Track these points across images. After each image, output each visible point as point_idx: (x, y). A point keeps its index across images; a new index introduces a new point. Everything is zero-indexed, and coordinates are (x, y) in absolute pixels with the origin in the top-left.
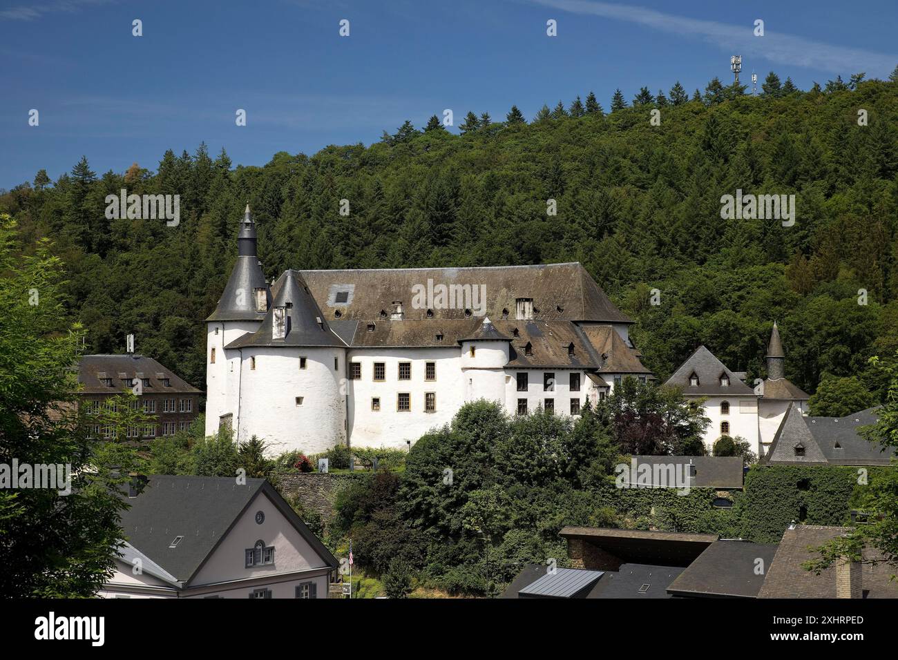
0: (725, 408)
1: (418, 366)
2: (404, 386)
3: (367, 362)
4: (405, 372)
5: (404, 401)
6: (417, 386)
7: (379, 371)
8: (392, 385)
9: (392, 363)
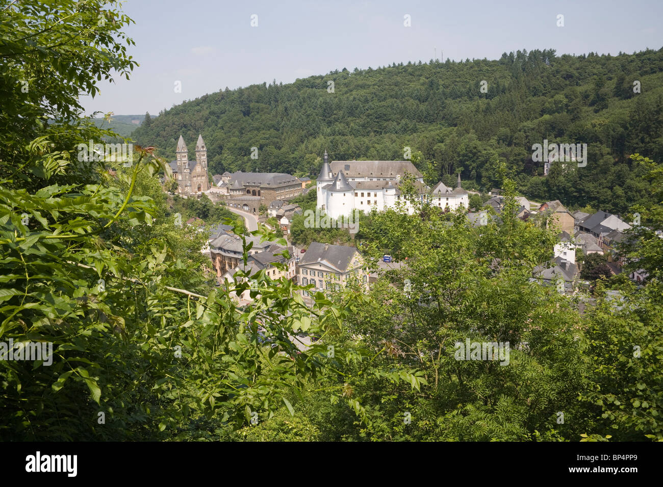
0: (447, 199)
1: (372, 194)
2: (369, 198)
3: (359, 193)
4: (369, 195)
5: (369, 202)
6: (372, 199)
7: (363, 195)
8: (366, 198)
9: (366, 193)
